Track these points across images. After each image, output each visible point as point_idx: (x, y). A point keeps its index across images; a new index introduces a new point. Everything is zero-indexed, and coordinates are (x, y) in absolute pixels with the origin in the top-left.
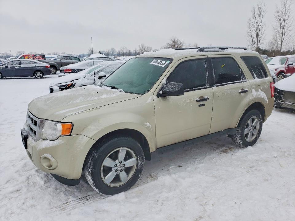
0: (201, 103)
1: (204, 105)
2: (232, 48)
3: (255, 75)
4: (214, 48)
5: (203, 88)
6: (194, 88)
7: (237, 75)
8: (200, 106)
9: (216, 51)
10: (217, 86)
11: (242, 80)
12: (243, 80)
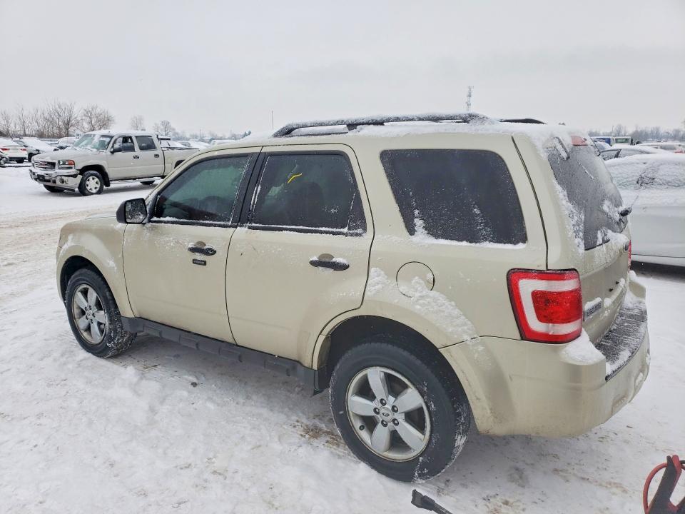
0: (199, 256)
1: (205, 263)
2: (398, 119)
3: (419, 223)
4: (321, 125)
5: (215, 226)
6: (201, 221)
7: (333, 211)
8: (195, 261)
9: (318, 135)
10: (250, 228)
11: (345, 230)
12: (349, 229)
